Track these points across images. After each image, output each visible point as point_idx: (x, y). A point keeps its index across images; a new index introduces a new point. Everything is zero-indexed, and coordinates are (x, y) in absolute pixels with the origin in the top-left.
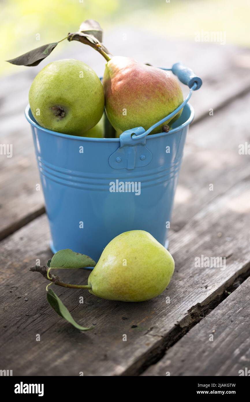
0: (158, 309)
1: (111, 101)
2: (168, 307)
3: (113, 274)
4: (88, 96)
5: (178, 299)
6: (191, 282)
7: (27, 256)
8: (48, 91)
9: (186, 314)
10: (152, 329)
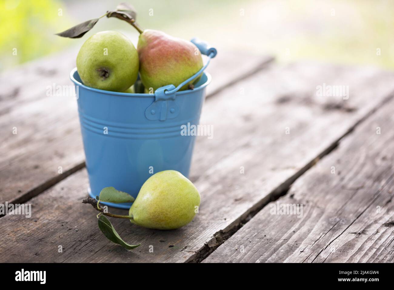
0: (188, 234)
1: (145, 65)
2: (197, 233)
3: (151, 205)
4: (128, 59)
5: (203, 228)
6: (212, 216)
7: (70, 200)
8: (95, 55)
9: (212, 237)
10: (186, 248)
